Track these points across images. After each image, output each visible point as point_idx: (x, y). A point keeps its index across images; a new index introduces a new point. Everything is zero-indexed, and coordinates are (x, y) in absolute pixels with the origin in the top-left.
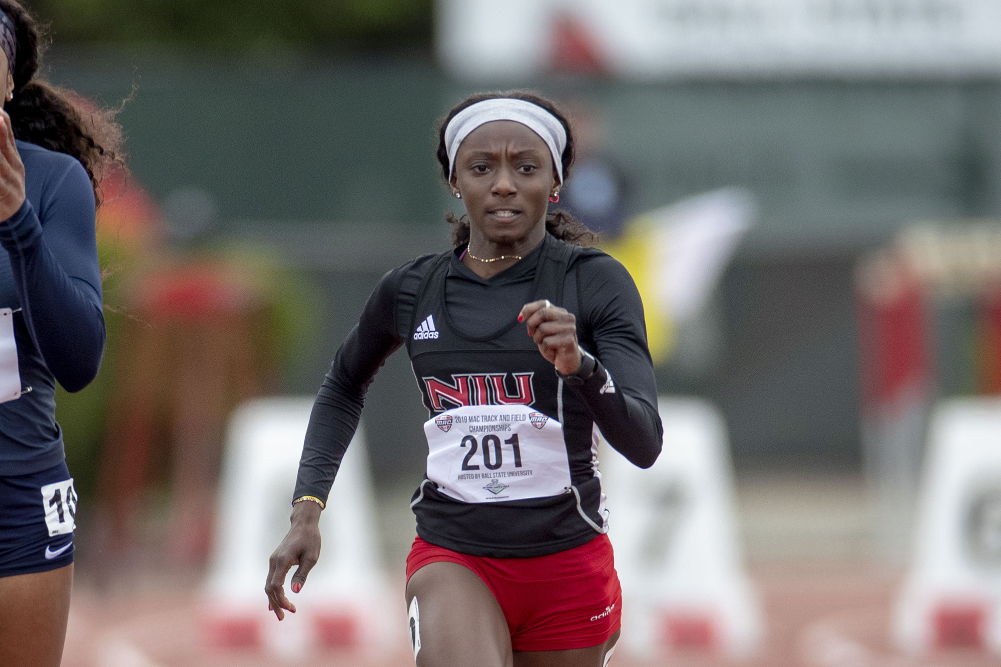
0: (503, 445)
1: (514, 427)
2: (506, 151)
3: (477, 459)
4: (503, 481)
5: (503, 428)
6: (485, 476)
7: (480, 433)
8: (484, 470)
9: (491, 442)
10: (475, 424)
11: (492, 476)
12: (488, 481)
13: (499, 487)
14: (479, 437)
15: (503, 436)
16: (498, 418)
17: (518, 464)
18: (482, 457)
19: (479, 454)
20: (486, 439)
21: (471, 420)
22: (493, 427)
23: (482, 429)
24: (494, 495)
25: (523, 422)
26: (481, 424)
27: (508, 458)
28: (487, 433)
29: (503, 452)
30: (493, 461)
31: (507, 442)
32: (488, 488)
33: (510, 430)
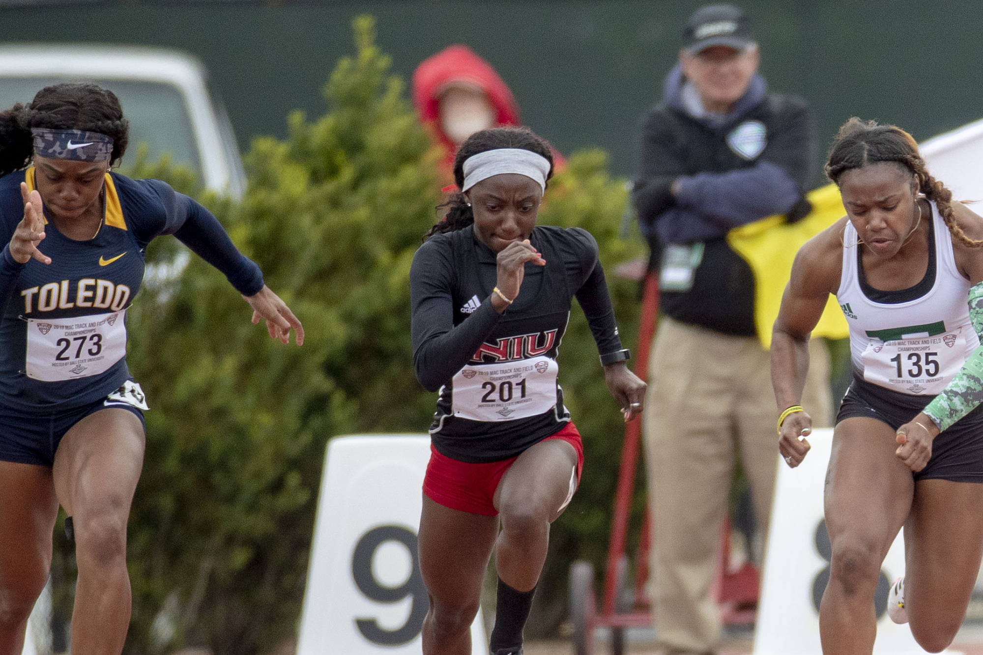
0: (514, 386)
1: (524, 375)
2: (514, 198)
3: (495, 396)
4: (510, 408)
5: (515, 376)
6: (499, 405)
7: (499, 381)
8: (499, 402)
9: (506, 386)
10: (495, 376)
11: (504, 405)
12: (501, 408)
13: (508, 412)
14: (497, 384)
15: (514, 381)
16: (513, 371)
17: (523, 395)
18: (498, 395)
19: (497, 393)
20: (502, 385)
21: (492, 373)
22: (509, 377)
23: (500, 379)
24: (504, 417)
25: (531, 371)
26: (500, 375)
27: (517, 393)
28: (504, 381)
29: (513, 391)
30: (506, 397)
31: (517, 384)
32: (500, 412)
33: (521, 377)
